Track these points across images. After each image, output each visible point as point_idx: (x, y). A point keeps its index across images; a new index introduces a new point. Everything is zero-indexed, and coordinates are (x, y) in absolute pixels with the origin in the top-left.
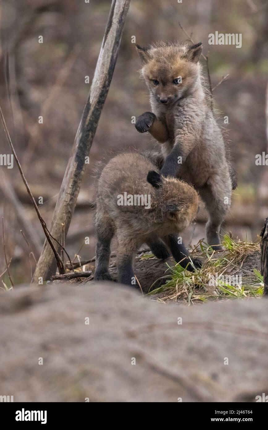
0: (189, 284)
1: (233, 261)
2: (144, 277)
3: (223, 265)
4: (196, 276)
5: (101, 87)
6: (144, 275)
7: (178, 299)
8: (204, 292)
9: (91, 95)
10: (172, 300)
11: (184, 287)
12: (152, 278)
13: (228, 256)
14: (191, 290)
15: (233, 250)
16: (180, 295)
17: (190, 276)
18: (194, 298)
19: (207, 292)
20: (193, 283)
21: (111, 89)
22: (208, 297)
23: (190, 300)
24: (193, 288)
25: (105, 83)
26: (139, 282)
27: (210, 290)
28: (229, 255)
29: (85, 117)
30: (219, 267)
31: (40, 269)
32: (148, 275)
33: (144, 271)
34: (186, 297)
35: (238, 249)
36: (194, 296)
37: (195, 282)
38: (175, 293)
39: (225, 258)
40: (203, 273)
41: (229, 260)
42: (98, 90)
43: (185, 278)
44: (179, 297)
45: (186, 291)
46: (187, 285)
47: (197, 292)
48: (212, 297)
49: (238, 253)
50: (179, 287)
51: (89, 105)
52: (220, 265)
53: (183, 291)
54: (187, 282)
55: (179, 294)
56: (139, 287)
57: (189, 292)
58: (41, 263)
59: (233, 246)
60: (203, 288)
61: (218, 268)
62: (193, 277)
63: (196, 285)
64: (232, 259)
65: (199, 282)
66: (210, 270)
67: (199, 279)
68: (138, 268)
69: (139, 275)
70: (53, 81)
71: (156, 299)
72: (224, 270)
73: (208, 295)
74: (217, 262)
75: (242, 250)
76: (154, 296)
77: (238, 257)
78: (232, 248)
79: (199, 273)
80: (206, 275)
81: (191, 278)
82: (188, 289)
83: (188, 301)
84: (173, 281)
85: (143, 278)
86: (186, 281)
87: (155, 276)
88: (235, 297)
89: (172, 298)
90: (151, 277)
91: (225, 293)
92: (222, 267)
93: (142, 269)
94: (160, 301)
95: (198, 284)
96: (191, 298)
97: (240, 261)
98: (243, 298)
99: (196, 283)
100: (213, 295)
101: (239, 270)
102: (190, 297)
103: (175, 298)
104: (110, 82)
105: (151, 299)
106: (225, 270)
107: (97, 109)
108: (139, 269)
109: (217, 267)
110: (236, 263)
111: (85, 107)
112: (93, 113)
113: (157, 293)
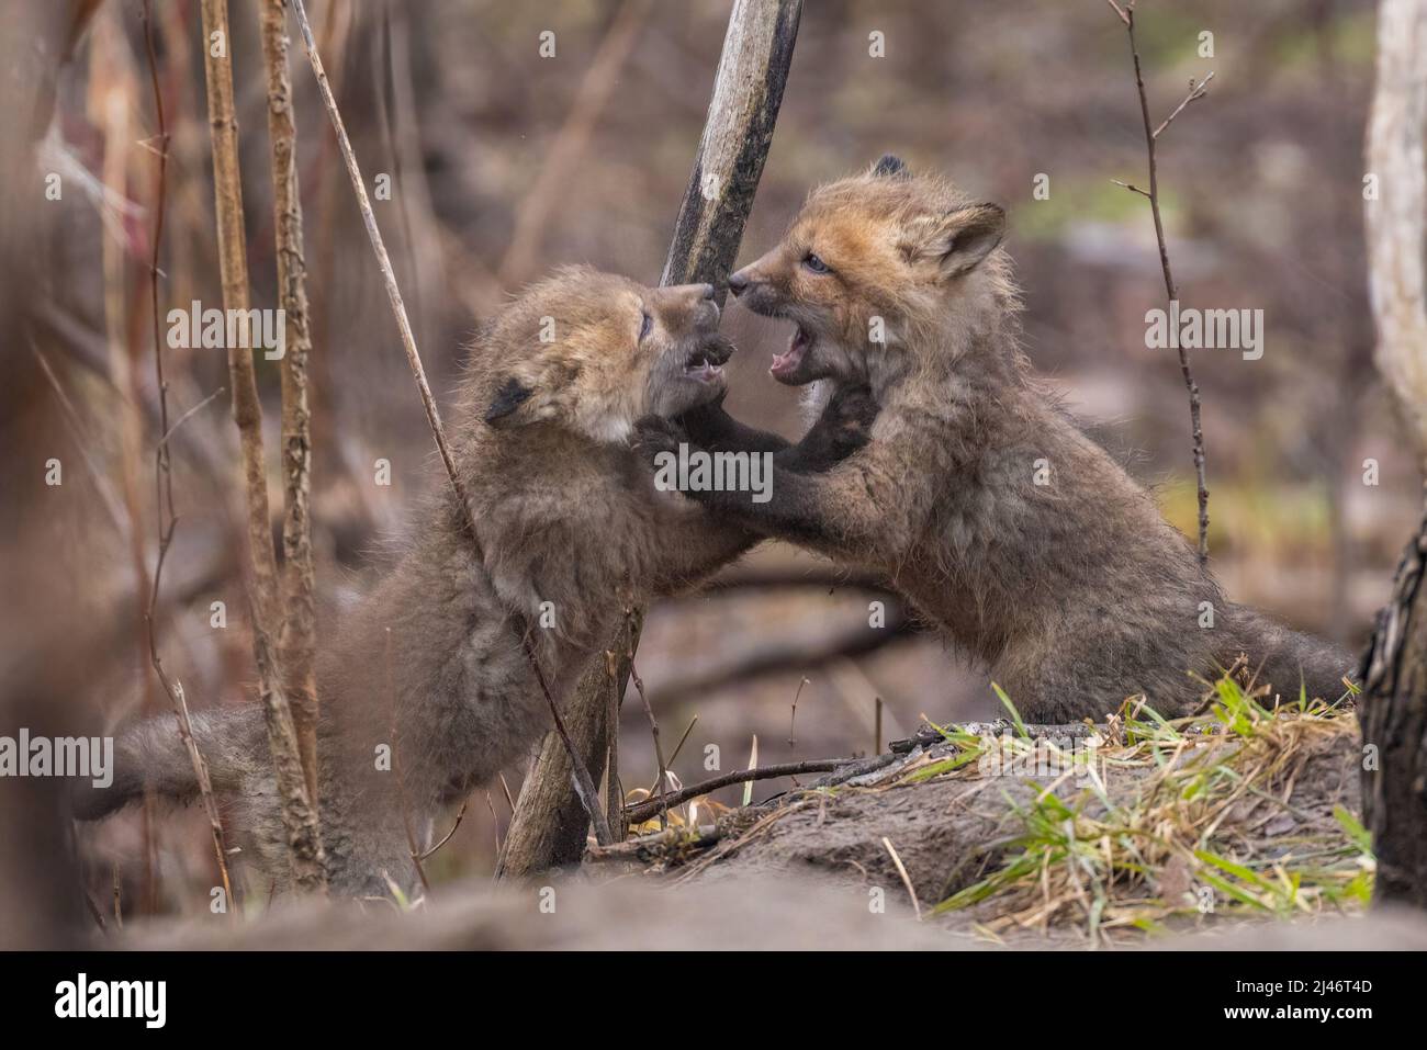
0: (1089, 870)
1: (1257, 776)
2: (920, 846)
3: (1218, 791)
4: (1116, 835)
5: (740, 131)
6: (920, 838)
7: (1049, 924)
8: (1148, 897)
9: (704, 164)
10: (1027, 929)
11: (1074, 880)
12: (952, 849)
13: (1236, 759)
14: (1099, 891)
15: (1253, 735)
16: (1056, 912)
17: (1093, 837)
18: (1109, 919)
19: (1160, 896)
20: (1106, 864)
21: (779, 138)
22: (1164, 913)
23: (1098, 931)
24: (1105, 883)
25: (757, 115)
26: (904, 863)
27: (1170, 886)
28: (1239, 753)
29: (684, 249)
30: (1203, 801)
31: (528, 824)
32: (933, 836)
33: (921, 822)
34: (1079, 916)
35: (1273, 731)
36: (1112, 912)
37: (1114, 860)
38: (1040, 901)
39: (1227, 766)
40: (1145, 826)
41: (1241, 774)
42: (730, 145)
43: (1076, 847)
44: (1057, 919)
45: (1081, 893)
46: (1081, 871)
47: (1123, 896)
48: (1177, 915)
49: (1272, 746)
50: (1053, 880)
51: (696, 197)
52: (1208, 792)
53: (1069, 896)
54: (1084, 861)
55: (1055, 905)
56: (901, 883)
57: (1092, 899)
58: (530, 802)
59: (1253, 720)
60: (1143, 881)
61: (1199, 806)
62: (1105, 840)
63: (1116, 871)
64: (1250, 772)
65: (1128, 861)
66: (1171, 814)
67: (1126, 849)
68: (895, 813)
69: (900, 839)
70: (559, 114)
71: (966, 929)
72: (1220, 811)
73: (1165, 907)
74: (1193, 782)
75: (1287, 737)
76: (960, 914)
77: (1272, 760)
78: (1250, 728)
79: (1128, 826)
80: (1153, 830)
81: (1099, 846)
82: (1088, 888)
83: (1087, 934)
84: (1029, 855)
85: (916, 849)
86: (1077, 856)
87: (963, 841)
88: (1265, 914)
89: (1027, 923)
90: (947, 844)
91: (1227, 897)
92: (1214, 802)
93: (910, 815)
94: (983, 935)
95: (1125, 865)
96: (1102, 921)
97: (1282, 776)
98: (1295, 916)
99: (1118, 864)
100: (1181, 909)
101: (1281, 811)
102: (1094, 916)
103: (1038, 924)
104: (774, 112)
105: (950, 928)
106: (1226, 812)
107: (729, 216)
108: (902, 815)
109: (1195, 802)
110: (1266, 783)
111: (683, 211)
112: (713, 230)
113: (969, 905)
